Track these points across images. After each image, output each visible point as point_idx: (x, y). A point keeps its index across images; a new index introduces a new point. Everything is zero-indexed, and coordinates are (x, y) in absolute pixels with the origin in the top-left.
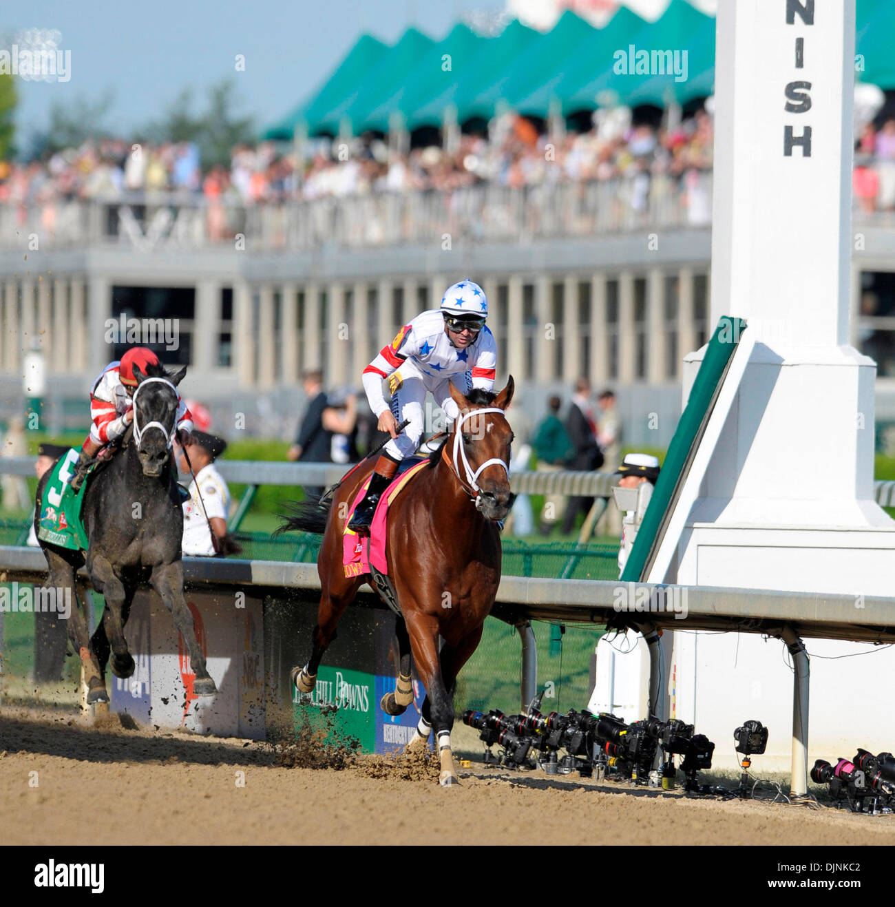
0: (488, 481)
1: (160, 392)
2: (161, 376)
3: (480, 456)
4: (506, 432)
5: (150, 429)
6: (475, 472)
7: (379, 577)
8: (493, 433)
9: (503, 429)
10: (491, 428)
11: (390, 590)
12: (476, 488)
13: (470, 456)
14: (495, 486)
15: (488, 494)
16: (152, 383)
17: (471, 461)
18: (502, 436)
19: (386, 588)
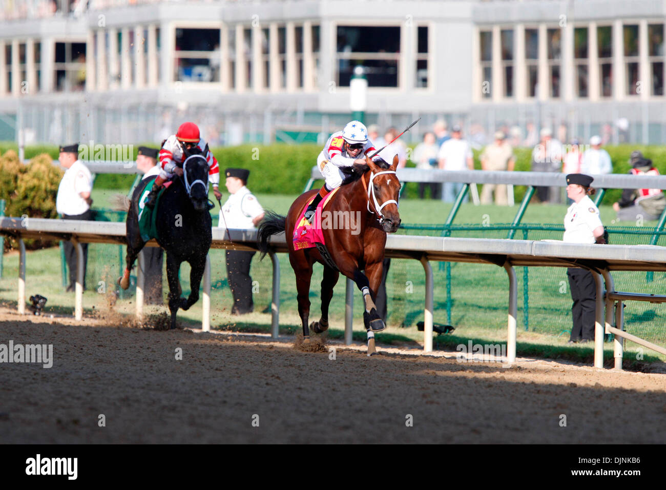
0: (388, 212)
1: (199, 163)
2: (198, 154)
3: (384, 198)
4: (398, 185)
5: (196, 184)
6: (380, 206)
7: (321, 248)
8: (391, 185)
9: (396, 183)
10: (390, 182)
11: (327, 254)
12: (380, 214)
13: (378, 197)
14: (392, 215)
15: (388, 220)
16: (194, 158)
17: (378, 200)
18: (395, 187)
19: (325, 253)
